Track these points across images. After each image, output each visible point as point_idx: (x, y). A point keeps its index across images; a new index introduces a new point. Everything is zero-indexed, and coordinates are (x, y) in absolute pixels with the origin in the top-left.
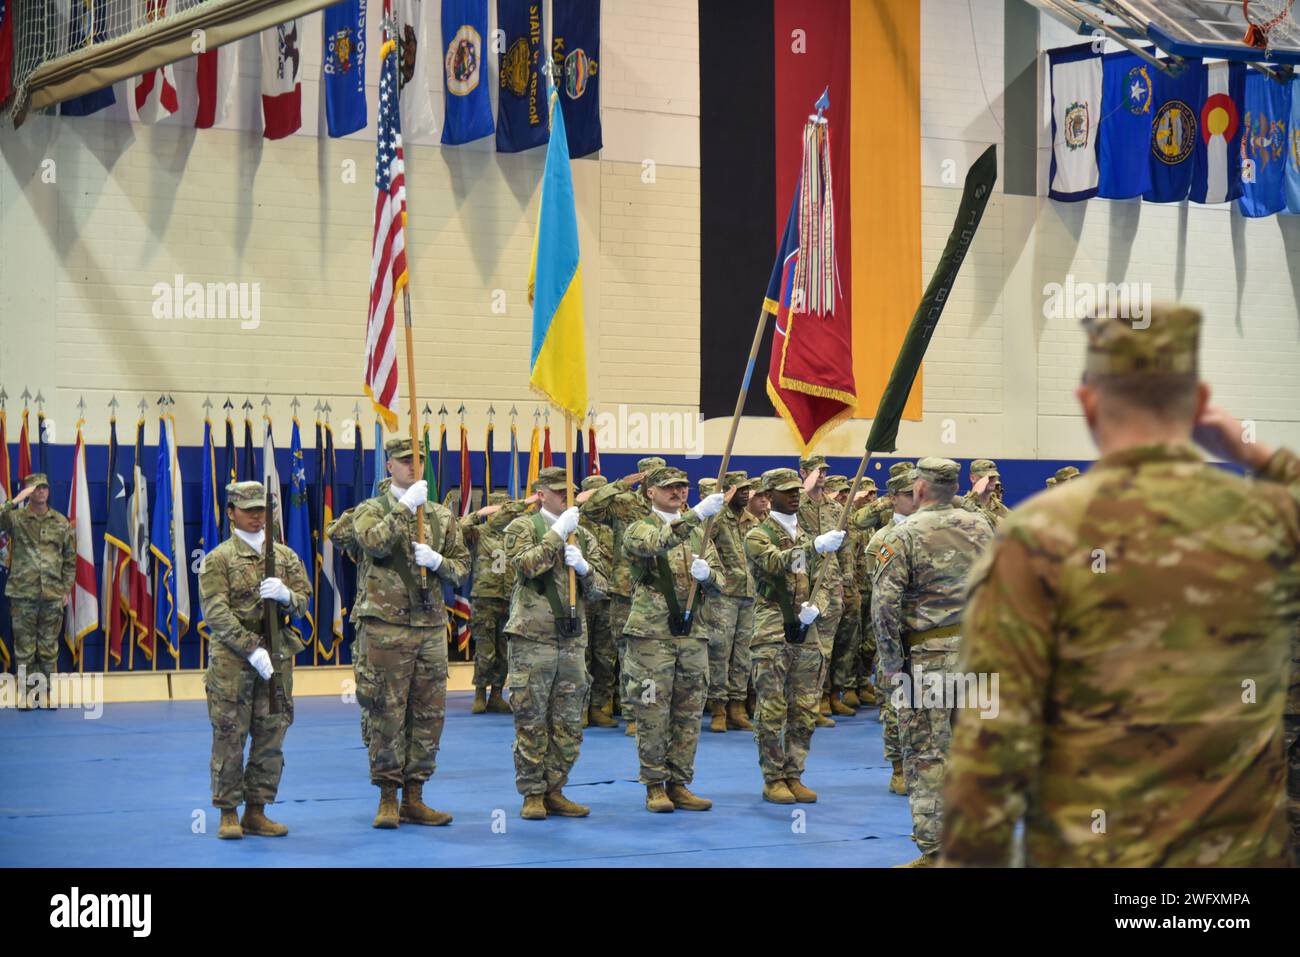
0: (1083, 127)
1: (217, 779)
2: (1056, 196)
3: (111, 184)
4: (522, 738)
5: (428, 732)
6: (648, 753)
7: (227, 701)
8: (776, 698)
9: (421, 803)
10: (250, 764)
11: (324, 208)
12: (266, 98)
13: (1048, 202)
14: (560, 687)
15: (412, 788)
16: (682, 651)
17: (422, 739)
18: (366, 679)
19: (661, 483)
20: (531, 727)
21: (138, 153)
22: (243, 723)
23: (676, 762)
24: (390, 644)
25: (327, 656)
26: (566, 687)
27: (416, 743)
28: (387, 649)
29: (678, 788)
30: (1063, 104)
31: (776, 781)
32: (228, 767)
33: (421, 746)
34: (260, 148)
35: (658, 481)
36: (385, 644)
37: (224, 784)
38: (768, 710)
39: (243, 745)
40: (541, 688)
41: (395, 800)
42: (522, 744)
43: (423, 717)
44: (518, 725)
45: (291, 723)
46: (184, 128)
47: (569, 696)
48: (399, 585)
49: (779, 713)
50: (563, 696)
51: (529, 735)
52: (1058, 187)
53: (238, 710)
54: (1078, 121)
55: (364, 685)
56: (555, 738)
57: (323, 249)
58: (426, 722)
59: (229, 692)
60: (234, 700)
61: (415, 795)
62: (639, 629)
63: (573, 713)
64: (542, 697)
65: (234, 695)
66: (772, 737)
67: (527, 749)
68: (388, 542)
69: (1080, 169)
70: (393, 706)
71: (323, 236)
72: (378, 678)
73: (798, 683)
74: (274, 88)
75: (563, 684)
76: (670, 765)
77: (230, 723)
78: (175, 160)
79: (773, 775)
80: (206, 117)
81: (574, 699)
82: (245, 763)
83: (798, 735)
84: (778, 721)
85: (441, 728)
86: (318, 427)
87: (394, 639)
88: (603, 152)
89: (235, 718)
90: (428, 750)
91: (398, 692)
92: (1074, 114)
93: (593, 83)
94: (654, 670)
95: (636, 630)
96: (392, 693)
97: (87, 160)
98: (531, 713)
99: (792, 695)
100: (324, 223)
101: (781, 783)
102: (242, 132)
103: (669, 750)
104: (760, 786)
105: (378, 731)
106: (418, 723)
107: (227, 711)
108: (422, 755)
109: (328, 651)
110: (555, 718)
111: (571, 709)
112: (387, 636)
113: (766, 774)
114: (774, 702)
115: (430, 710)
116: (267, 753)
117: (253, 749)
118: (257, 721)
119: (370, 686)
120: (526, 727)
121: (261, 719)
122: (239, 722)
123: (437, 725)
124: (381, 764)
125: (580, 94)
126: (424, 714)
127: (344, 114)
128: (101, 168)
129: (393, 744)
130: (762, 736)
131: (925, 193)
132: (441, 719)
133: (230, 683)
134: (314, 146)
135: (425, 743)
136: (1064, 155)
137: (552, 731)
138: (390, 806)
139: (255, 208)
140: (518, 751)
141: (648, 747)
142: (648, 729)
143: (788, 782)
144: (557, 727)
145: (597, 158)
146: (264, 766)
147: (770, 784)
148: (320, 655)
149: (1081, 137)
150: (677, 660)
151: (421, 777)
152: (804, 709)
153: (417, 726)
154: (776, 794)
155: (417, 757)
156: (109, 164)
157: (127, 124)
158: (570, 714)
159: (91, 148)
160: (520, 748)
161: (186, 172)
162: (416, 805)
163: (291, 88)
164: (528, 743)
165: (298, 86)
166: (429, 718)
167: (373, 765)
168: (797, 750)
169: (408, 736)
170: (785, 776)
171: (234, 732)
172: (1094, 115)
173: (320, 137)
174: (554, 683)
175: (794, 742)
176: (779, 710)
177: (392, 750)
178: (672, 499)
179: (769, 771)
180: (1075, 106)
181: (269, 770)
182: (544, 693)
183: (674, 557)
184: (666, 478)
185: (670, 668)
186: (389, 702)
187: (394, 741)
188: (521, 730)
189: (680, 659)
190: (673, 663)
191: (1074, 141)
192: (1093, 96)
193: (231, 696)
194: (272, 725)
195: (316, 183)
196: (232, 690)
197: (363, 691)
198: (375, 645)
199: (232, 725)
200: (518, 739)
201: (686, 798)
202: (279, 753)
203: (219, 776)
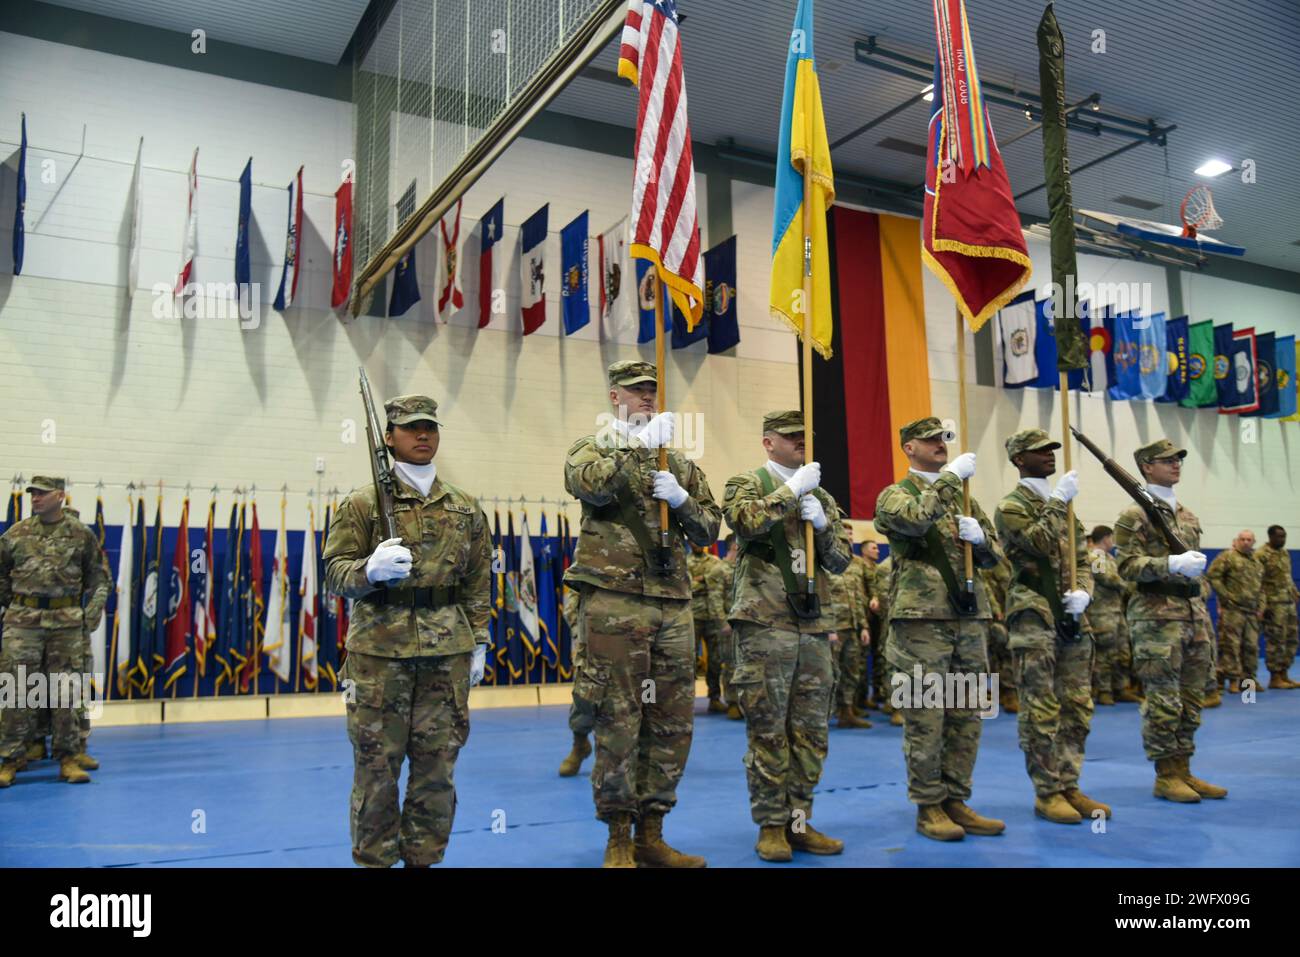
0: (1024, 342)
1: (356, 822)
2: (1007, 386)
3: (423, 363)
4: (759, 752)
5: (671, 752)
6: (922, 764)
7: (369, 707)
8: (1048, 695)
9: (661, 841)
10: (407, 802)
11: (564, 383)
12: (524, 309)
13: (1003, 391)
14: (801, 683)
15: (651, 821)
16: (961, 638)
17: (663, 762)
18: (585, 675)
19: (925, 435)
20: (771, 735)
21: (440, 343)
22: (394, 741)
23: (953, 774)
24: (617, 626)
25: (567, 676)
26: (807, 682)
27: (655, 767)
28: (613, 634)
29: (956, 805)
30: (1009, 330)
31: (1052, 795)
32: (370, 806)
33: (662, 771)
34: (521, 343)
35: (919, 433)
36: (611, 626)
37: (366, 831)
38: (1040, 709)
39: (396, 773)
40: (781, 684)
41: (627, 842)
42: (760, 758)
43: (664, 731)
44: (752, 733)
45: (463, 743)
46: (471, 328)
47: (812, 694)
48: (628, 540)
49: (1054, 713)
50: (803, 694)
51: (771, 746)
52: (1010, 380)
53: (384, 720)
54: (1020, 340)
55: (583, 684)
56: (796, 749)
57: (563, 409)
58: (667, 739)
59: (370, 694)
60: (378, 704)
61: (654, 831)
62: (914, 609)
63: (819, 717)
64: (782, 694)
65: (379, 697)
66: (1045, 742)
67: (765, 765)
68: (609, 480)
69: (1024, 367)
70: (623, 712)
71: (563, 400)
72: (601, 674)
73: (1068, 674)
74: (528, 302)
75: (803, 677)
76: (945, 778)
77: (374, 739)
78: (465, 347)
79: (1048, 787)
80: (484, 318)
81: (817, 698)
82: (402, 800)
83: (1072, 735)
84: (1052, 723)
85: (689, 745)
86: (559, 517)
87: (623, 619)
88: (739, 347)
89: (380, 731)
90: (670, 776)
91: (630, 694)
92: (1017, 336)
93: (733, 302)
94: (929, 661)
95: (909, 611)
96: (621, 694)
97: (407, 347)
98: (770, 717)
99: (1061, 689)
100: (564, 392)
101: (1060, 796)
102: (508, 332)
103: (944, 757)
104: (1033, 800)
105: (605, 748)
106: (656, 739)
107: (368, 722)
108: (663, 784)
109: (567, 672)
110: (794, 722)
111: (814, 712)
112: (613, 616)
113: (1039, 787)
114: (1047, 700)
115: (674, 723)
116: (429, 787)
117: (411, 779)
118: (415, 739)
119: (590, 686)
120: (764, 736)
121: (421, 736)
122: (387, 740)
123: (683, 742)
124: (609, 793)
125: (724, 311)
126: (666, 728)
127: (575, 315)
128: (415, 353)
129: (623, 767)
130: (1032, 741)
131: (932, 384)
132: (689, 735)
133: (372, 681)
134: (557, 342)
135: (666, 767)
136: (1013, 362)
137: (792, 739)
138: (623, 849)
139: (518, 381)
140: (754, 768)
141: (922, 756)
142: (924, 733)
143: (1068, 794)
144: (798, 735)
145: (733, 355)
146: (427, 806)
147: (1044, 798)
148: (562, 677)
149: (1024, 348)
150: (955, 650)
151: (662, 807)
152: (1079, 705)
153: (656, 743)
154: (1056, 810)
155: (656, 786)
156: (421, 349)
157: (433, 325)
158: (814, 717)
159: (410, 339)
160: (758, 764)
161: (472, 357)
162: (656, 845)
163: (539, 299)
164: (768, 757)
165: (544, 295)
166: (672, 734)
167: (598, 794)
168: (1069, 754)
169: (642, 757)
170: (1063, 788)
171: (379, 753)
172: (1032, 334)
173: (561, 337)
174: (795, 676)
175: (1068, 743)
176: (1053, 709)
177: (622, 775)
178: (937, 453)
179: (1042, 782)
180: (1018, 331)
181: (434, 811)
182: (784, 690)
183: (945, 527)
184: (930, 429)
185: (946, 658)
186: (617, 707)
187: (625, 762)
188: (757, 740)
189: (959, 648)
190: (950, 652)
191: (1018, 351)
192: (1030, 324)
193: (374, 699)
194: (436, 746)
195: (558, 367)
196: (377, 692)
197: (582, 692)
198: (596, 629)
199: (376, 743)
200: (754, 751)
201: (972, 819)
202: (448, 787)
203: (359, 819)
